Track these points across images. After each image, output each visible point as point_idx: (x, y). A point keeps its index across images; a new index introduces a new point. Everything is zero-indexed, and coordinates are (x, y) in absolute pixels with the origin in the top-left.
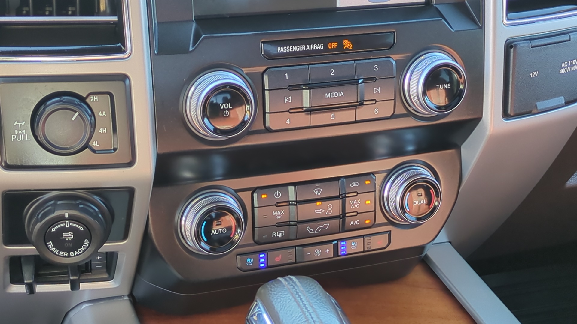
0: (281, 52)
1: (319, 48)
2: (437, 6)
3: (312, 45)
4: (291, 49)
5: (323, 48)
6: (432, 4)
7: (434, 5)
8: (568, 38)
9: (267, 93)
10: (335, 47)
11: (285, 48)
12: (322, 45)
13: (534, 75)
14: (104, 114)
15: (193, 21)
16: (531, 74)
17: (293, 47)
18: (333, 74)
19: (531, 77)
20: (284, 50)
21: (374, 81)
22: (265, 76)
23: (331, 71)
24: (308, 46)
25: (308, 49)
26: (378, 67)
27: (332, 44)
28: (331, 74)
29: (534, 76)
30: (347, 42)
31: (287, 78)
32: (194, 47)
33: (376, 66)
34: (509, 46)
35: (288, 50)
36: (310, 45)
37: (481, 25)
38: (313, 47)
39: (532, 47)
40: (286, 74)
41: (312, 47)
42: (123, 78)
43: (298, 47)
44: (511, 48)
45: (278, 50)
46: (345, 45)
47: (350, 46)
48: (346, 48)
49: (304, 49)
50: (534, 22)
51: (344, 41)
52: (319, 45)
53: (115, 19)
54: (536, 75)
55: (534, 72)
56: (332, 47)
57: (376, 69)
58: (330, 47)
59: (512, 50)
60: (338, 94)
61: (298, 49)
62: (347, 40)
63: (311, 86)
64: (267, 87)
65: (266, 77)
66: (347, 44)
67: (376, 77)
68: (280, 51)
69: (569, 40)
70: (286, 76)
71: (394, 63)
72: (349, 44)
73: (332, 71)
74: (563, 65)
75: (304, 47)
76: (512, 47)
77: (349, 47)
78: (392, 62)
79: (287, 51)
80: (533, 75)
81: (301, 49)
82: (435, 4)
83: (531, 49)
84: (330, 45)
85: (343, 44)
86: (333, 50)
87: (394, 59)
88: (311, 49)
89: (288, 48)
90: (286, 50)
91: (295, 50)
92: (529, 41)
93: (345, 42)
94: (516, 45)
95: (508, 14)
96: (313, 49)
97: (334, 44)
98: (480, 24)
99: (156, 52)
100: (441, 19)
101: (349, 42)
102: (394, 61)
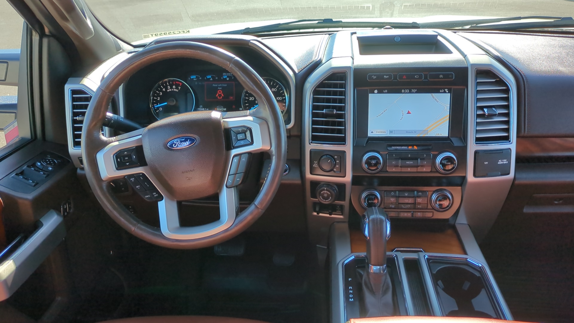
1: (405, 148)
2: (451, 138)
5: (407, 148)
6: (449, 137)
8: (502, 152)
9: (387, 160)
14: (338, 161)
15: (367, 137)
18: (410, 156)
21: (424, 159)
31: (394, 156)
32: (366, 145)
34: (476, 153)
41: (403, 147)
42: (344, 152)
43: (398, 147)
45: (392, 147)
50: (487, 145)
53: (343, 135)
55: (486, 162)
57: (425, 156)
60: (411, 162)
63: (402, 159)
64: (387, 158)
65: (387, 155)
69: (502, 153)
71: (432, 155)
72: (416, 147)
74: (499, 161)
75: (400, 147)
76: (477, 153)
79: (395, 148)
83: (485, 154)
84: (409, 147)
92: (484, 151)
93: (414, 147)
94: (479, 153)
97: (411, 147)
98: (465, 144)
99: (354, 145)
100: (451, 142)
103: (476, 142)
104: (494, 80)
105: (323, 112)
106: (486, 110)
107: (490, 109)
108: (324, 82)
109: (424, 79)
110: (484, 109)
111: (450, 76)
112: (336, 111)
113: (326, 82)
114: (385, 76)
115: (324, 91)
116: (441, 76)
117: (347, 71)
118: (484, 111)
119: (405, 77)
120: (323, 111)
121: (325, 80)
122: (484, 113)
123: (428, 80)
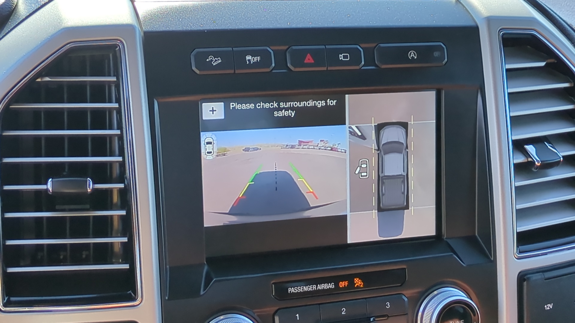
0: (292, 292)
1: (330, 288)
2: (449, 241)
3: (322, 285)
4: (301, 289)
5: (334, 287)
6: (443, 237)
7: (445, 240)
10: (346, 286)
11: (296, 289)
12: (333, 284)
13: (549, 306)
15: (205, 263)
16: (546, 306)
17: (304, 287)
18: (345, 313)
19: (546, 309)
20: (294, 290)
21: (387, 318)
22: (275, 317)
23: (342, 310)
24: (319, 285)
25: (319, 289)
26: (389, 305)
27: (343, 282)
28: (343, 313)
29: (549, 308)
30: (358, 280)
31: (298, 319)
32: (205, 291)
33: (388, 304)
34: (522, 279)
35: (299, 290)
36: (321, 285)
37: (492, 259)
38: (324, 286)
39: (546, 280)
40: (297, 314)
41: (322, 287)
43: (309, 287)
44: (524, 282)
45: (289, 291)
46: (356, 284)
47: (362, 284)
48: (357, 286)
49: (315, 288)
50: (546, 254)
51: (355, 279)
52: (329, 284)
53: (127, 266)
54: (551, 307)
55: (549, 304)
56: (343, 286)
57: (388, 306)
58: (341, 285)
59: (525, 283)
61: (308, 289)
62: (357, 278)
65: (277, 319)
66: (358, 282)
67: (388, 315)
68: (290, 292)
70: (297, 316)
72: (360, 282)
73: (344, 310)
75: (314, 287)
76: (525, 280)
77: (360, 285)
78: (404, 299)
79: (297, 292)
80: (547, 307)
81: (312, 289)
82: (446, 238)
83: (545, 281)
84: (341, 284)
85: (354, 282)
86: (344, 288)
87: (406, 296)
88: (322, 288)
89: (299, 288)
90: (297, 290)
91: (306, 290)
92: (541, 273)
93: (355, 281)
94: (528, 278)
95: (519, 247)
96: (324, 288)
97: (345, 283)
98: (491, 257)
99: (167, 298)
100: (452, 253)
101: (360, 280)
102: (406, 298)
103: (518, 247)
104: (543, 64)
105: (47, 190)
106: (531, 149)
107: (540, 145)
108: (39, 80)
109: (363, 66)
110: (526, 147)
111: (436, 54)
112: (94, 183)
113: (47, 79)
114: (248, 58)
115: (37, 112)
116: (412, 55)
117: (121, 42)
118: (526, 153)
119: (309, 59)
120: (46, 184)
121: (40, 74)
122: (530, 159)
123: (376, 66)
